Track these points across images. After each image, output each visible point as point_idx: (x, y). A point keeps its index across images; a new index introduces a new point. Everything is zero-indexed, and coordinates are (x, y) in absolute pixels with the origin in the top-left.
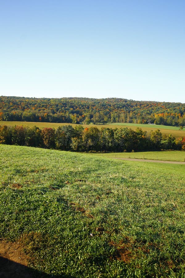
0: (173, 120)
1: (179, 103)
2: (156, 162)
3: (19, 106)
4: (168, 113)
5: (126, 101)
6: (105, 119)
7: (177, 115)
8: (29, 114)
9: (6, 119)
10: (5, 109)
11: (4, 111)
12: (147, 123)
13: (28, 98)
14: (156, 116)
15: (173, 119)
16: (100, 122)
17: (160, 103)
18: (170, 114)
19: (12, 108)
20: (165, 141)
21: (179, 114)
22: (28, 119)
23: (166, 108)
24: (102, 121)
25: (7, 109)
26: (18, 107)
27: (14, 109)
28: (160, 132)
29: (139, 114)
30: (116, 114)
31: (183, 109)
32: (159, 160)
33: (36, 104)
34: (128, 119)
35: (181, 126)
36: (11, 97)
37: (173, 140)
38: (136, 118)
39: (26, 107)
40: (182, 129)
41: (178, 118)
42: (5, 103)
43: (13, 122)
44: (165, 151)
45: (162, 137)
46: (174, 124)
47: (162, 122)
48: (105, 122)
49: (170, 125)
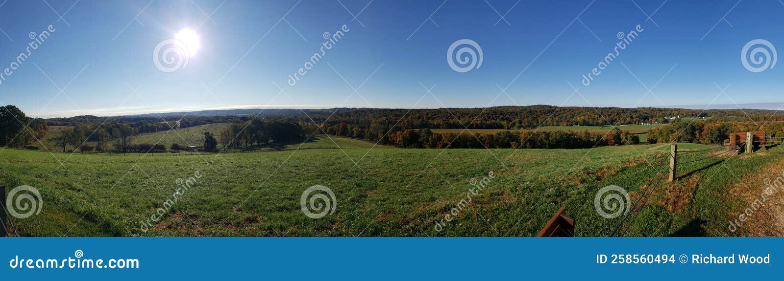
0: (594, 121)
1: (597, 107)
4: (589, 116)
5: (550, 107)
6: (535, 124)
7: (596, 117)
12: (572, 125)
14: (578, 119)
16: (529, 126)
17: (580, 108)
21: (598, 116)
23: (586, 112)
24: (531, 126)
29: (564, 118)
30: (543, 119)
31: (600, 112)
34: (555, 123)
35: (602, 126)
38: (562, 121)
40: (603, 128)
41: (598, 119)
46: (595, 124)
47: (585, 123)
48: (534, 127)
49: (592, 125)
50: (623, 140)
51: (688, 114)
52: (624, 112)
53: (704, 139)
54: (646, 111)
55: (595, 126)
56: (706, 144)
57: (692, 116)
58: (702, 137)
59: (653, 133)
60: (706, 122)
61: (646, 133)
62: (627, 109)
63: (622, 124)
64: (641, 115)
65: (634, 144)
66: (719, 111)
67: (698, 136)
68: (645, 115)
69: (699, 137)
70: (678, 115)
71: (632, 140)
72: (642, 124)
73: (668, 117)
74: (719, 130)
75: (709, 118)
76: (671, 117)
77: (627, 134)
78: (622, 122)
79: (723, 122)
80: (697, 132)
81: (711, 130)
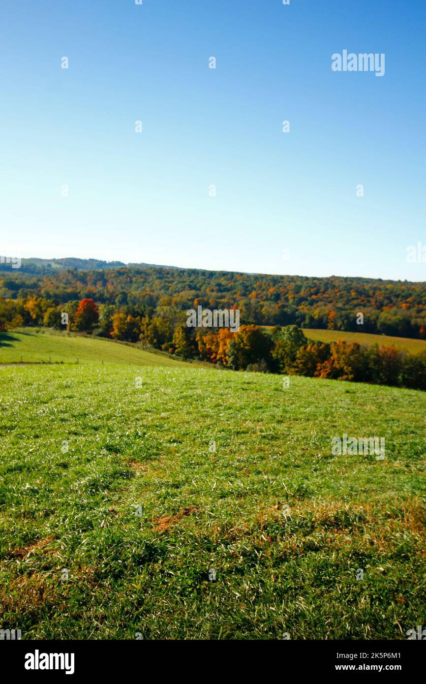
3: (371, 299)
8: (394, 318)
9: (341, 327)
10: (340, 305)
11: (339, 308)
13: (391, 282)
19: (355, 302)
22: (391, 330)
25: (344, 305)
26: (369, 301)
27: (359, 305)
33: (410, 295)
36: (352, 280)
39: (386, 301)
42: (339, 291)
43: (357, 334)
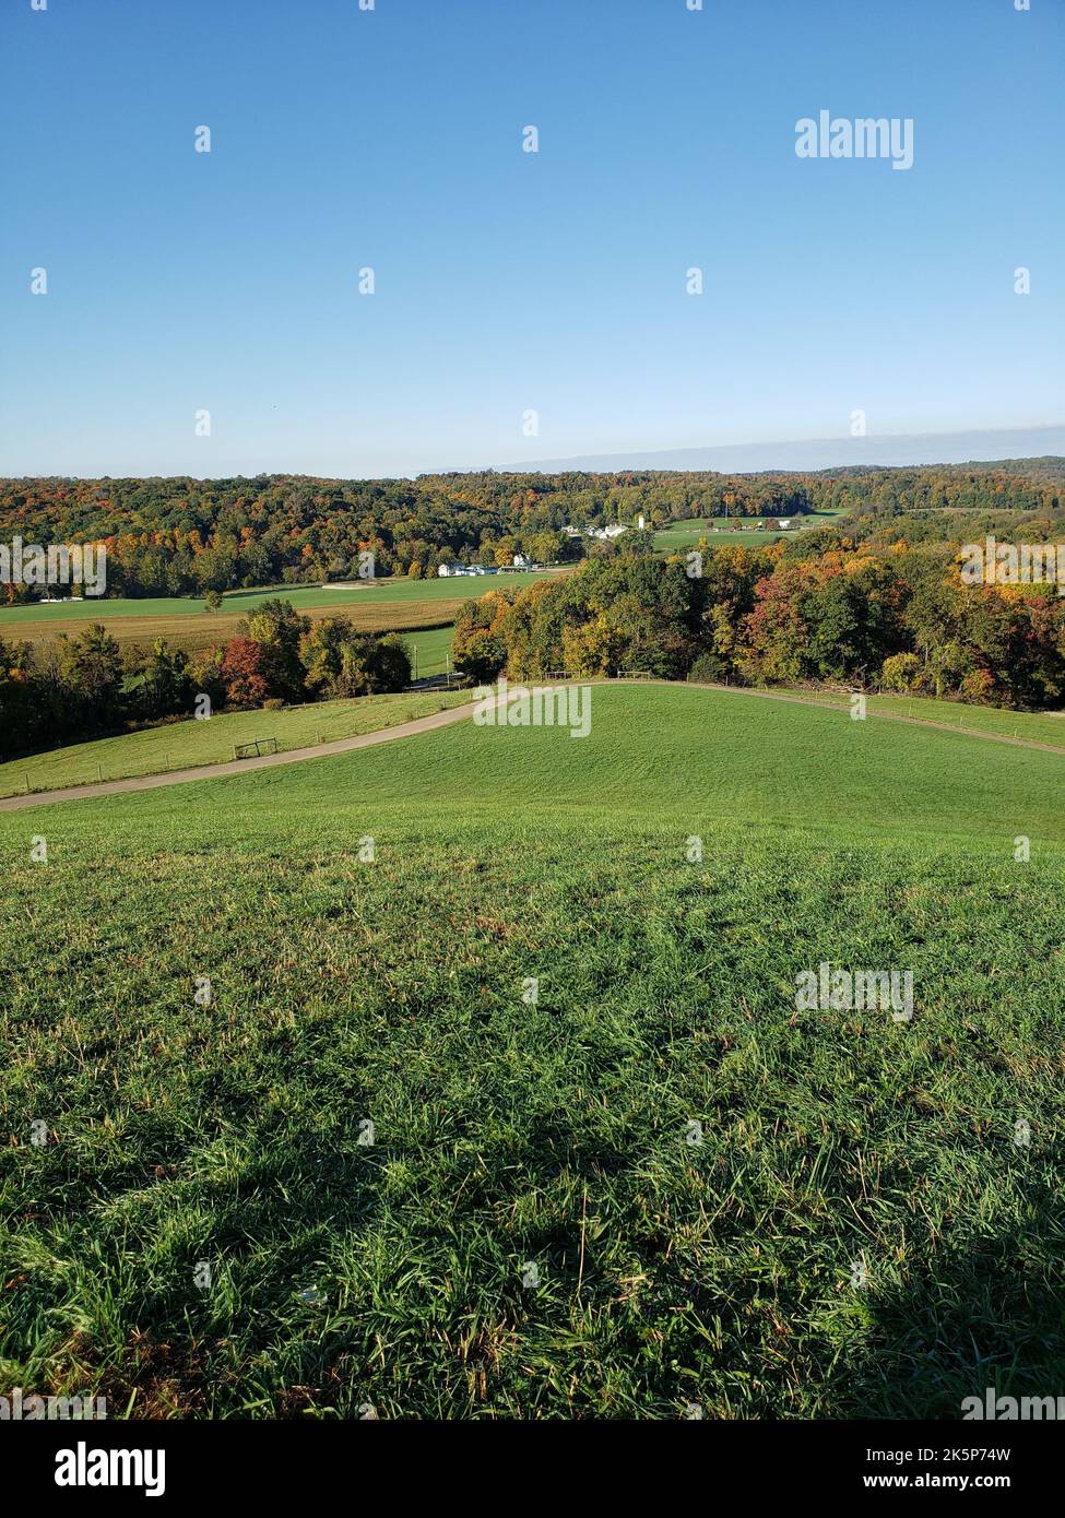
0: (170, 568)
1: (183, 478)
2: (97, 795)
4: (138, 533)
7: (181, 541)
12: (32, 598)
15: (170, 561)
17: (87, 485)
18: (149, 535)
20: (141, 680)
21: (194, 536)
23: (125, 511)
28: (106, 635)
31: (206, 508)
32: (112, 780)
35: (212, 593)
37: (180, 667)
40: (218, 605)
41: (193, 553)
44: (149, 727)
45: (119, 662)
46: (175, 585)
49: (158, 591)
50: (315, 674)
51: (694, 505)
52: (345, 507)
53: (761, 653)
54: (463, 498)
55: (176, 595)
56: (771, 682)
57: (720, 514)
58: (747, 643)
59: (487, 627)
60: (793, 548)
61: (449, 625)
62: (358, 487)
63: (333, 578)
64: (435, 521)
65: (376, 692)
66: (886, 474)
67: (723, 634)
68: (462, 517)
69: (727, 639)
70: (640, 510)
71: (362, 670)
72: (443, 571)
73: (582, 525)
74: (855, 598)
75: (817, 523)
76: (603, 526)
77: (338, 632)
78: (336, 564)
79: (895, 548)
80: (718, 612)
81: (804, 601)
